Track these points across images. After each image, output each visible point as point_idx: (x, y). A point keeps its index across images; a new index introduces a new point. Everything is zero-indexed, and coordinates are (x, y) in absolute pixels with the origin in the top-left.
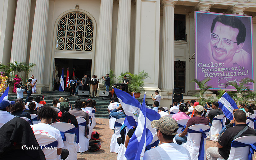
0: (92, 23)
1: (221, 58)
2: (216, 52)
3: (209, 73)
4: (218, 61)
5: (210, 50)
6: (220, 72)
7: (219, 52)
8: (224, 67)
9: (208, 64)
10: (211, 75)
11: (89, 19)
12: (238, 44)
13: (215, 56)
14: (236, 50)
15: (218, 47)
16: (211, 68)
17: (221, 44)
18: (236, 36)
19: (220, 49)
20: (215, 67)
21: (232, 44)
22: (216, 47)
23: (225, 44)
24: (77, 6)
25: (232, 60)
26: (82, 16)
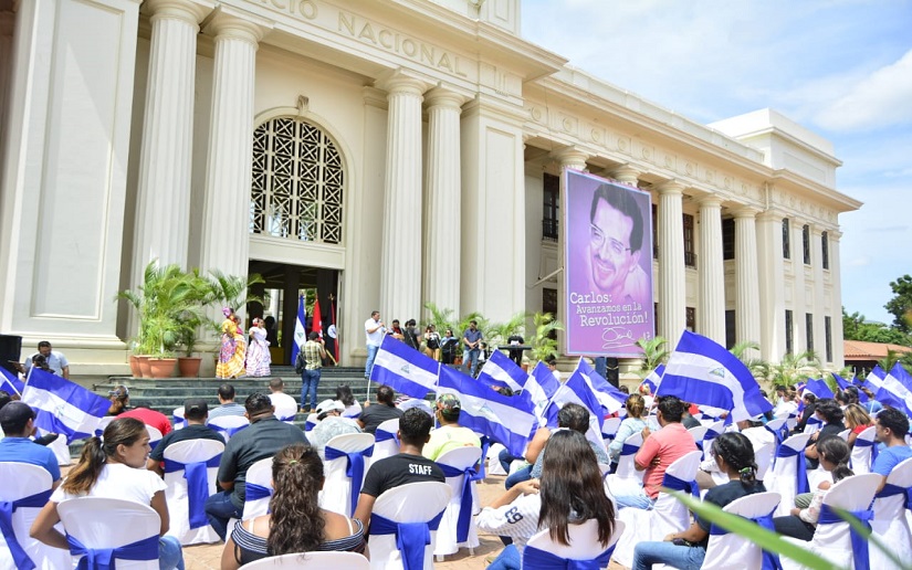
0: (338, 158)
1: (606, 283)
2: (599, 270)
3: (589, 315)
4: (603, 290)
5: (590, 264)
6: (605, 314)
7: (604, 268)
8: (611, 304)
9: (587, 297)
10: (591, 322)
11: (331, 147)
12: (632, 253)
13: (597, 277)
14: (629, 266)
15: (602, 256)
16: (591, 305)
17: (607, 251)
18: (629, 234)
19: (605, 262)
20: (597, 304)
21: (624, 252)
22: (598, 256)
23: (612, 252)
24: (303, 100)
25: (623, 288)
26: (312, 133)
